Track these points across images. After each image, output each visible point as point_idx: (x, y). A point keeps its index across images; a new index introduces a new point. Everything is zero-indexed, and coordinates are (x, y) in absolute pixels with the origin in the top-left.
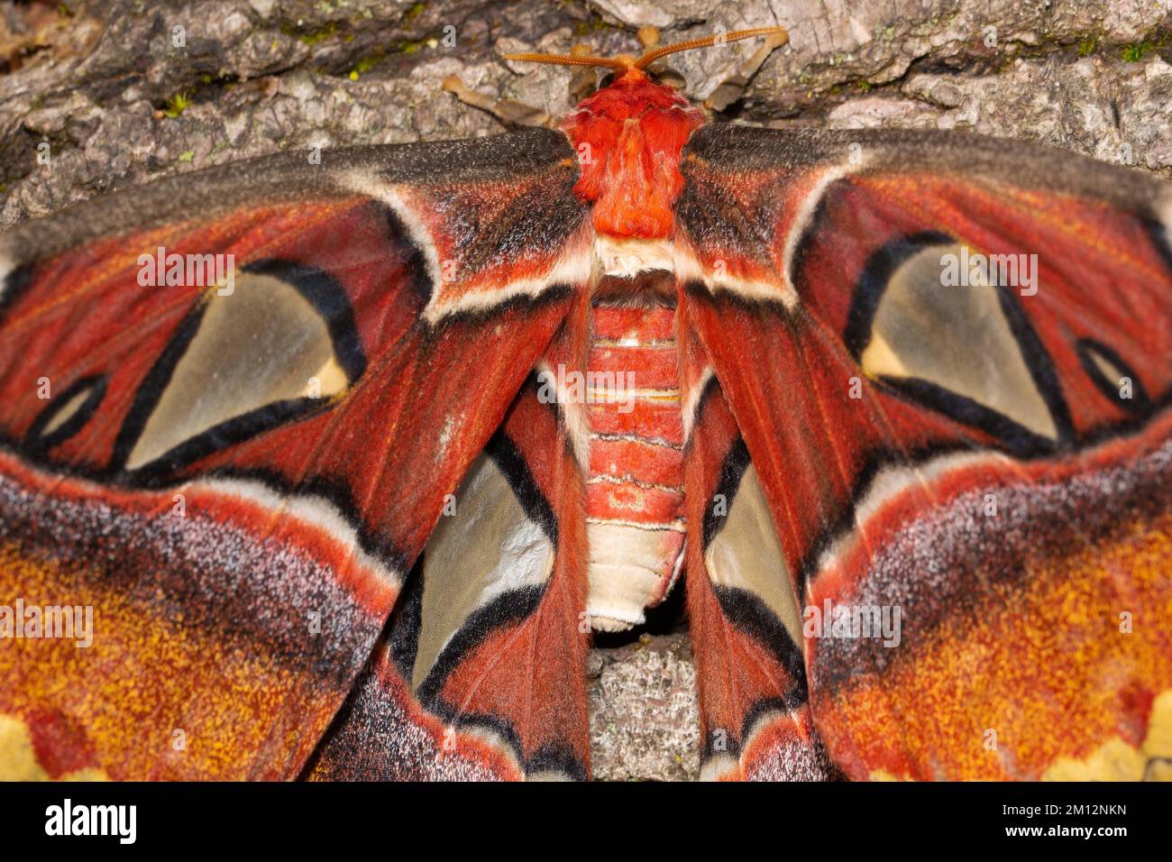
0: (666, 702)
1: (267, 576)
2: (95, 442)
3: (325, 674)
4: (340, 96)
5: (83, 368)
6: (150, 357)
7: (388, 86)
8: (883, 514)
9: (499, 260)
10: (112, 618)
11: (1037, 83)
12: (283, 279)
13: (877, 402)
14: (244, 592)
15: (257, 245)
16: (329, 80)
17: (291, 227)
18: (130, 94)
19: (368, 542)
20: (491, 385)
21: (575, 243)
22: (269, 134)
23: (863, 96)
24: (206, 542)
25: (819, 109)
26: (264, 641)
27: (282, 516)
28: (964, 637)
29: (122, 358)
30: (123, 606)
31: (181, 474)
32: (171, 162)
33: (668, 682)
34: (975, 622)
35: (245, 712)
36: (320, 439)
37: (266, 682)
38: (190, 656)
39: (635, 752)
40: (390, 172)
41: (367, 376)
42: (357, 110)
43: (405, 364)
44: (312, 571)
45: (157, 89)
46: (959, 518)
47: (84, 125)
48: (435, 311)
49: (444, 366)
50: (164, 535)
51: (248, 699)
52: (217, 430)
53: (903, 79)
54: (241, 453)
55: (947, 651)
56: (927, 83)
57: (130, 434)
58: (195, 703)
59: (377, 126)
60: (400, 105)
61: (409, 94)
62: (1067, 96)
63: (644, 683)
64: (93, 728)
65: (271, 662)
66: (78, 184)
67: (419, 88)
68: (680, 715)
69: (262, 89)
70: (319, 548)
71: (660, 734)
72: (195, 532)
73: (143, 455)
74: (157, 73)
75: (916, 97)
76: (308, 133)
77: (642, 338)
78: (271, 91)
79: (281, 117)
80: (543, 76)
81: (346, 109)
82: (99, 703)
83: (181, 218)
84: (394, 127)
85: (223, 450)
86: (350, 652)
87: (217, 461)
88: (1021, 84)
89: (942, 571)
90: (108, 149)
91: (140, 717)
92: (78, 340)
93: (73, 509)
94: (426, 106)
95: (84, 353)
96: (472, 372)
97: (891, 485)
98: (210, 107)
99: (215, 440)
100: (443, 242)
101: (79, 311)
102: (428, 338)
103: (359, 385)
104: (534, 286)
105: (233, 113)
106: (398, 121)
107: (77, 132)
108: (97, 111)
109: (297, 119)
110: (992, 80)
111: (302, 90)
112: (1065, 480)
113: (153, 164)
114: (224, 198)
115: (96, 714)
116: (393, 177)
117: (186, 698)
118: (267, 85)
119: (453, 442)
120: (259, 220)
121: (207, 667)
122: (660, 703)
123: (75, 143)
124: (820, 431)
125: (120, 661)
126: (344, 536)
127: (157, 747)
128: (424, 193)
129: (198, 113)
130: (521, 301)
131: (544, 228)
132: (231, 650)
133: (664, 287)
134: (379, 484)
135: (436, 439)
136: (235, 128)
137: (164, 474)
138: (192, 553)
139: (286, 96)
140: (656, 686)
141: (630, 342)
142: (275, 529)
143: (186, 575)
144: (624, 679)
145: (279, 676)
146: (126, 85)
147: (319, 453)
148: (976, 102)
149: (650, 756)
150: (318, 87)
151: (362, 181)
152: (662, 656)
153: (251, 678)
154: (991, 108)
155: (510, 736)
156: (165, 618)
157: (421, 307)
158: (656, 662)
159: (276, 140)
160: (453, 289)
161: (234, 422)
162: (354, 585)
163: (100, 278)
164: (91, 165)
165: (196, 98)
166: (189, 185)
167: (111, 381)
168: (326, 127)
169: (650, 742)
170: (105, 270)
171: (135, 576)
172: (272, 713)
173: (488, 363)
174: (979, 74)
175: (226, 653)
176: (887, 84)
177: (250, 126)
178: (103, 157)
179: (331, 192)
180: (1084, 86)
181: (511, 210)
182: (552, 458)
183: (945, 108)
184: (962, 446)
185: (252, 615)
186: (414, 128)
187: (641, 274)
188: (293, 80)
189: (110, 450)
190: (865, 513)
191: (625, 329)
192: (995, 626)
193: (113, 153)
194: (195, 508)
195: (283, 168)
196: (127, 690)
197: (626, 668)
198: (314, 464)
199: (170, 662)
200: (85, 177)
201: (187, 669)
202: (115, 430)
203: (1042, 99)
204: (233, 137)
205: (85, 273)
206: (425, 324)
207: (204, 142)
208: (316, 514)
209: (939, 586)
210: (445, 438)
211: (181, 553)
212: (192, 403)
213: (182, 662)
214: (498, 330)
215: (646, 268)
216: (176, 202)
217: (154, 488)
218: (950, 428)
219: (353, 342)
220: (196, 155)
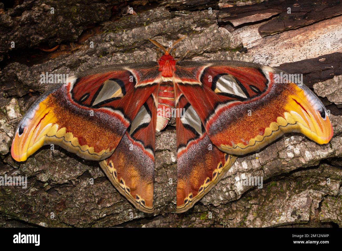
0: (170, 139)
1: (111, 121)
2: (88, 102)
3: (119, 134)
4: (124, 55)
5: (86, 92)
6: (96, 91)
7: (130, 54)
8: (220, 111)
9: (146, 79)
10: (90, 125)
11: (221, 54)
12: (115, 81)
13: (218, 96)
14: (108, 123)
15: (111, 76)
16: (122, 53)
17: (116, 74)
18: (94, 55)
19: (125, 117)
20: (144, 96)
21: (158, 77)
22: (114, 60)
23: (197, 56)
24: (103, 116)
25: (191, 58)
26: (110, 129)
27: (114, 113)
28: (235, 125)
29: (92, 91)
30: (91, 124)
31: (100, 106)
32: (100, 64)
33: (170, 136)
34: (236, 123)
35: (107, 139)
36: (119, 103)
37: (110, 135)
38: (100, 131)
39: (165, 146)
40: (131, 67)
41: (126, 94)
42: (126, 57)
43: (132, 93)
44: (117, 120)
45: (97, 54)
46: (233, 109)
47: (87, 59)
48: (136, 86)
49: (137, 93)
50: (97, 114)
51: (108, 137)
52: (105, 101)
53: (203, 54)
54: (108, 104)
55: (232, 127)
56: (206, 54)
57: (93, 101)
58: (100, 137)
59: (129, 59)
60: (132, 57)
61: (133, 55)
62: (225, 56)
63: (167, 136)
64: (87, 139)
65: (111, 132)
66: (88, 67)
67: (135, 54)
68: (172, 140)
69: (112, 54)
70: (119, 117)
71: (169, 143)
72: (101, 114)
73: (95, 104)
74: (98, 52)
75: (204, 56)
76: (119, 60)
77: (167, 91)
78: (114, 55)
79: (116, 58)
80: (152, 53)
81: (124, 57)
82: (88, 136)
83: (101, 73)
84: (131, 60)
85: (106, 104)
86: (122, 131)
87: (104, 105)
88: (219, 54)
89: (230, 117)
90: (91, 62)
91: (93, 138)
92: (86, 88)
93: (85, 111)
94: (136, 57)
95: (87, 90)
96: (141, 95)
97: (221, 107)
98: (105, 57)
99: (105, 102)
100: (138, 76)
101: (87, 84)
102: (135, 89)
103: (125, 96)
104: (151, 83)
105: (109, 58)
106: (132, 59)
107: (86, 60)
108: (89, 57)
109: (118, 58)
110: (215, 54)
111: (119, 55)
112: (249, 103)
113: (98, 64)
114: (107, 70)
115: (87, 138)
116: (131, 68)
117: (99, 136)
118: (113, 54)
119: (138, 104)
120: (112, 73)
121: (102, 132)
122: (169, 139)
123: (86, 62)
124: (208, 101)
125: (91, 131)
126: (122, 116)
127: (95, 142)
128: (135, 70)
129: (104, 57)
130: (149, 85)
131: (153, 75)
132: (106, 130)
133: (171, 84)
134: (127, 109)
135: (136, 103)
136: (109, 59)
137: (98, 106)
138: (101, 117)
139: (116, 55)
140: (168, 136)
141: (165, 91)
142: (112, 114)
143: (100, 120)
144: (164, 135)
145: (112, 134)
146: (93, 54)
147: (119, 105)
148: (213, 57)
149: (167, 146)
150: (121, 54)
151: (126, 68)
152: (169, 132)
153: (108, 134)
154: (215, 58)
155: (143, 143)
156: (97, 125)
157: (134, 85)
158: (168, 133)
159: (115, 61)
160: (139, 83)
161: (107, 100)
162: (123, 122)
163: (89, 80)
164: (89, 64)
165: (103, 56)
166: (102, 68)
167: (90, 94)
168: (122, 60)
169: (168, 144)
170: (90, 79)
171: (93, 120)
172: (111, 139)
173: (144, 93)
174: (213, 53)
175: (105, 131)
176: (200, 54)
177: (111, 59)
178: (91, 63)
179: (122, 70)
180: (228, 55)
181: (148, 73)
182: (152, 106)
183: (208, 58)
184: (233, 101)
185: (109, 126)
186: (134, 60)
187: (168, 81)
188: (117, 53)
189: (90, 103)
190: (217, 111)
191: (165, 89)
192: (239, 123)
193: (92, 63)
194: (102, 111)
195: (115, 66)
196: (91, 135)
197: (164, 134)
198: (118, 106)
199: (97, 131)
200: (89, 66)
201: (100, 132)
202: (91, 100)
203: (222, 56)
204: (109, 61)
205: (87, 80)
206: (135, 87)
207: (105, 61)
208: (118, 113)
209: (230, 119)
210: (137, 103)
211: (100, 117)
212: (102, 97)
213: (99, 131)
214: (146, 89)
215: (168, 80)
216: (100, 70)
217: (96, 108)
218: (230, 98)
219: (125, 90)
220: (104, 63)
